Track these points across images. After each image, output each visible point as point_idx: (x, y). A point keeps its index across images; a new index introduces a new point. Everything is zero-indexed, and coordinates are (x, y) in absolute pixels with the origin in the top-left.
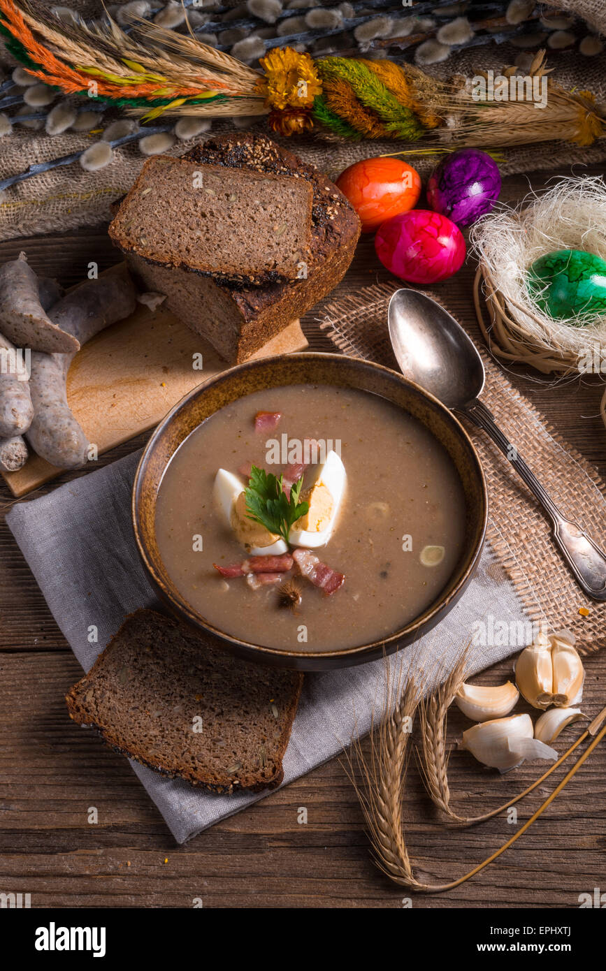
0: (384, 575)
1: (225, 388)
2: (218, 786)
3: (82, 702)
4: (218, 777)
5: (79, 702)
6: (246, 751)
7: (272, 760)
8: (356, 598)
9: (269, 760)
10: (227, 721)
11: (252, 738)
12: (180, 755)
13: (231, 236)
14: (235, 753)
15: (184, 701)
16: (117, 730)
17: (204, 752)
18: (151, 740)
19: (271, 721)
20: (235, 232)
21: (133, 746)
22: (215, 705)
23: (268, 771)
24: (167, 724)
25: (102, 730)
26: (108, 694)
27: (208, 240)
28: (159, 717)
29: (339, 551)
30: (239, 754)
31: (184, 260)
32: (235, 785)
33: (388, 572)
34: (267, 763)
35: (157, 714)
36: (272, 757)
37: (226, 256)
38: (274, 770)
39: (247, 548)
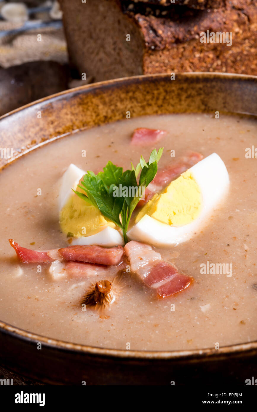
39: (69, 238)
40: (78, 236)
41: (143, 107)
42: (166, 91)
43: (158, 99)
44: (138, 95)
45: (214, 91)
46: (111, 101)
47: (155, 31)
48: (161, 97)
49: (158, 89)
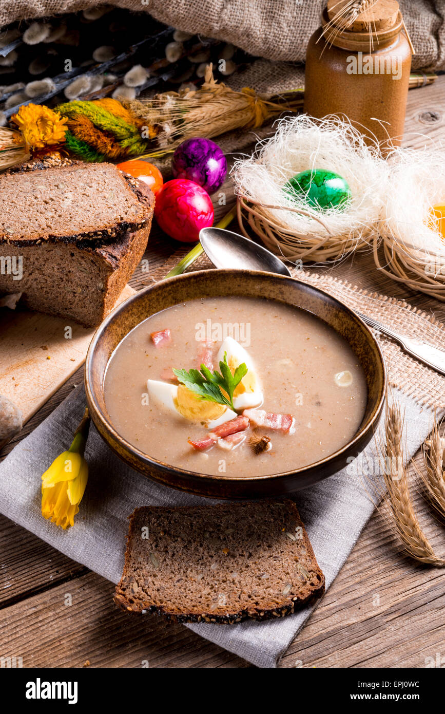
0: (319, 404)
1: (120, 323)
2: (282, 609)
3: (132, 594)
4: (277, 600)
5: (129, 596)
6: (288, 573)
7: (312, 571)
8: (309, 425)
9: (310, 572)
10: (259, 558)
11: (286, 561)
12: (238, 599)
13: (77, 209)
14: (281, 579)
15: (215, 558)
16: (174, 603)
17: (256, 588)
18: (207, 598)
19: (293, 544)
20: (77, 206)
21: (195, 609)
22: (242, 551)
23: (315, 580)
24: (212, 581)
25: (161, 608)
26: (150, 579)
27: (60, 216)
28: (203, 578)
29: (275, 401)
30: (283, 577)
31: (51, 233)
32: (294, 601)
33: (321, 401)
34: (310, 575)
35: (200, 577)
36: (311, 568)
37: (81, 222)
38: (319, 577)
39: (204, 425)
40: (209, 421)
41: (139, 317)
42: (149, 300)
43: (146, 307)
44: (135, 310)
45: (179, 288)
46: (121, 322)
47: (115, 258)
48: (148, 305)
49: (144, 301)
